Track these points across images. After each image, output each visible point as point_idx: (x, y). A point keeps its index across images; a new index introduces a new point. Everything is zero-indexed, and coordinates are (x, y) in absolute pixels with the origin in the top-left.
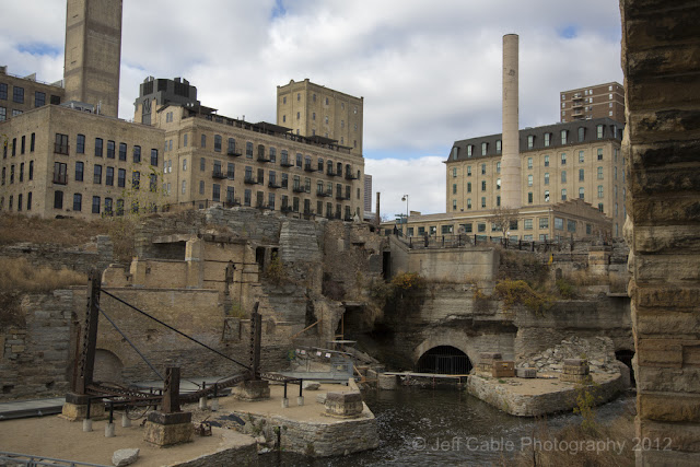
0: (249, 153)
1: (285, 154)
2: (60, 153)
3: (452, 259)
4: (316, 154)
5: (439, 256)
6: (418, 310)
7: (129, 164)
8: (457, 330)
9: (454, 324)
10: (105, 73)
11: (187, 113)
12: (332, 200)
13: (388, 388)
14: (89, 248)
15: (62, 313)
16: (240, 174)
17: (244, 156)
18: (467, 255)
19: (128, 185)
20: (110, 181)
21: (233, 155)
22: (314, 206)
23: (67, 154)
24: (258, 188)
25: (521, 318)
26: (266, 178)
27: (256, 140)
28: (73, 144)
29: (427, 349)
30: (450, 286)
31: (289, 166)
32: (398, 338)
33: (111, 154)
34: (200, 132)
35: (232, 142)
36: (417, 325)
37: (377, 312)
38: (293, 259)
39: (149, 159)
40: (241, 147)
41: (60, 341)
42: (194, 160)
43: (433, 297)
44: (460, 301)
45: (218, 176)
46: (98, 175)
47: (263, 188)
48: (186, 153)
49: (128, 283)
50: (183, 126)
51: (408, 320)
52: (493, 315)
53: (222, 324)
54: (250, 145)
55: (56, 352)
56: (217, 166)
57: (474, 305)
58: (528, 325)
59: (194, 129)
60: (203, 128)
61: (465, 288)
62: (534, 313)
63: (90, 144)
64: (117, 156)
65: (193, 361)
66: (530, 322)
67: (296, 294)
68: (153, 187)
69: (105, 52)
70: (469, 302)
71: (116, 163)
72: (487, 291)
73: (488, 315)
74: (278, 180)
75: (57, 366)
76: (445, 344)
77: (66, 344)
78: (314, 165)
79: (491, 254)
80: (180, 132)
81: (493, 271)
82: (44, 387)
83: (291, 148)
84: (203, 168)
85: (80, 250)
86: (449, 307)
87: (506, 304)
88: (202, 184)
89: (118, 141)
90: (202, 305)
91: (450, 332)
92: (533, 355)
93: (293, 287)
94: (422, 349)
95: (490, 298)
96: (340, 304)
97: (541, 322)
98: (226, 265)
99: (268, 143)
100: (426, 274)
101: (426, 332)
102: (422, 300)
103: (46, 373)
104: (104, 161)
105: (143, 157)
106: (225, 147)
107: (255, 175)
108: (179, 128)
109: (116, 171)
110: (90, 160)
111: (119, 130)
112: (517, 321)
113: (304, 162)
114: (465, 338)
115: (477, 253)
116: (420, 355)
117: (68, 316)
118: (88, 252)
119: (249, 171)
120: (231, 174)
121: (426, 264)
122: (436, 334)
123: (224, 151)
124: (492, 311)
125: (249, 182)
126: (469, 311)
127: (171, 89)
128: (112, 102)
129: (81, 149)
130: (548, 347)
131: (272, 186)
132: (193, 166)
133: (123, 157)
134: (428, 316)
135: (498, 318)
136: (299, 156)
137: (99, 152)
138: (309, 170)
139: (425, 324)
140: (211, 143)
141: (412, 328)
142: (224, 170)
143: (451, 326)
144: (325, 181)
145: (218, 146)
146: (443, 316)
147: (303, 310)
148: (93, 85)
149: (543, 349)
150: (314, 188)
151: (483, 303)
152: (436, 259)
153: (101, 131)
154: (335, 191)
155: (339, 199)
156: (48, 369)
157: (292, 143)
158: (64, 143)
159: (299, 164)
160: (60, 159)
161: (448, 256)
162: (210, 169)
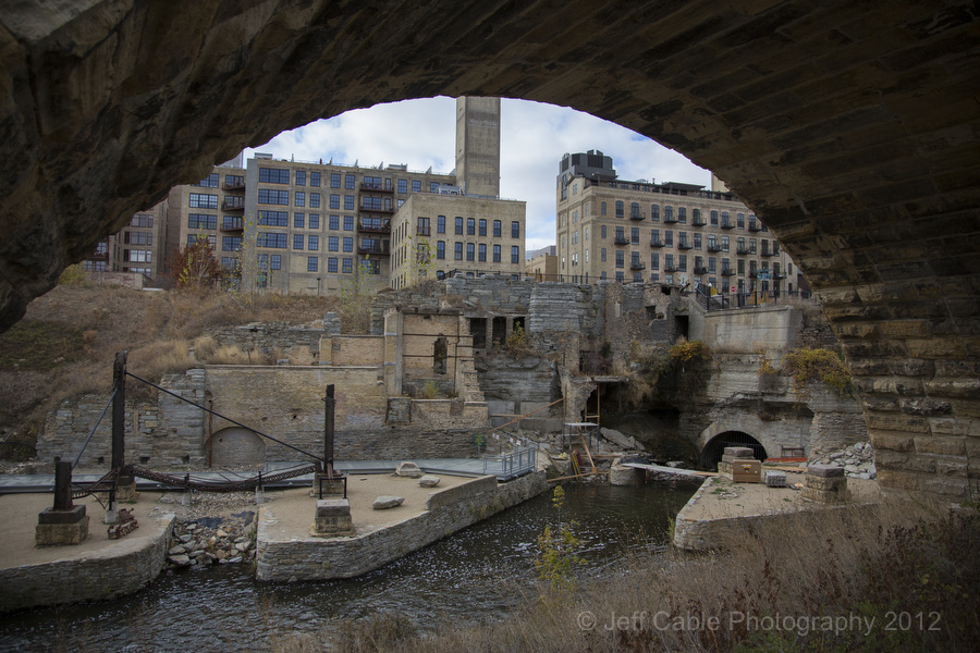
0: (655, 215)
1: (696, 213)
2: (423, 235)
3: (747, 323)
4: (735, 210)
5: (734, 319)
6: (705, 386)
7: (489, 239)
8: (749, 412)
9: (746, 405)
10: (485, 156)
11: (589, 182)
12: (756, 257)
13: (617, 483)
14: (315, 325)
15: (194, 391)
16: (645, 237)
17: (649, 218)
18: (762, 317)
19: (490, 257)
20: (471, 257)
21: (636, 219)
22: (734, 265)
23: (429, 235)
24: (666, 251)
25: (819, 399)
26: (676, 240)
27: (662, 202)
28: (434, 226)
29: (714, 434)
30: (736, 357)
31: (701, 225)
32: (683, 419)
33: (471, 231)
34: (600, 201)
35: (635, 207)
36: (703, 405)
37: (643, 388)
38: (540, 329)
39: (510, 232)
40: (645, 210)
41: (193, 418)
42: (594, 228)
43: (719, 371)
44: (747, 376)
45: (621, 243)
46: (459, 251)
47: (673, 251)
48: (587, 223)
49: (314, 360)
50: (584, 196)
51: (695, 399)
52: (783, 395)
53: (384, 405)
54: (655, 208)
55: (190, 429)
56: (620, 231)
57: (761, 380)
58: (829, 409)
59: (593, 198)
60: (603, 196)
61: (752, 360)
62: (837, 393)
63: (450, 224)
64: (477, 233)
65: (349, 442)
66: (831, 404)
67: (540, 368)
68: (515, 259)
69: (485, 137)
70: (755, 377)
71: (476, 239)
72: (777, 363)
73: (778, 395)
74: (690, 241)
75: (191, 442)
76: (736, 429)
77: (198, 421)
78: (733, 221)
79: (787, 314)
80: (583, 203)
81: (789, 338)
82: (180, 461)
83: (703, 206)
84: (604, 235)
85: (306, 327)
86: (735, 383)
87: (797, 382)
88: (604, 250)
89: (478, 217)
90: (357, 383)
91: (741, 415)
92: (834, 450)
93: (537, 361)
94: (708, 435)
95: (779, 373)
96: (589, 379)
97: (850, 405)
98: (436, 339)
99: (676, 203)
100: (720, 342)
101: (713, 414)
102: (707, 374)
103: (180, 447)
104: (464, 238)
105: (503, 231)
106: (627, 211)
107: (662, 238)
108: (582, 199)
109: (477, 247)
110: (450, 238)
111: (478, 207)
112: (812, 404)
113: (720, 219)
114: (758, 422)
115: (772, 314)
116: (706, 442)
117: (200, 394)
118: (314, 329)
119: (655, 234)
120: (636, 239)
121: (721, 330)
122: (725, 417)
123: (626, 217)
124: (781, 390)
125: (656, 246)
126: (755, 390)
127: (584, 162)
128: (493, 182)
129: (442, 229)
130: (859, 440)
131: (682, 247)
132: (594, 235)
133: (483, 232)
134: (714, 394)
135: (789, 398)
136: (714, 214)
137: (459, 231)
138: (726, 228)
139: (711, 404)
140: (612, 210)
141: (699, 409)
142: (628, 235)
143: (742, 407)
144: (747, 238)
145: (620, 212)
146: (729, 395)
147: (546, 386)
148: (474, 169)
149: (850, 443)
150: (734, 247)
151: (771, 380)
152: (730, 323)
153: (460, 209)
154: (759, 248)
155: (765, 255)
156: (183, 444)
157: (705, 201)
158: (426, 225)
159: (714, 221)
160: (422, 239)
161: (743, 318)
162: (612, 235)
